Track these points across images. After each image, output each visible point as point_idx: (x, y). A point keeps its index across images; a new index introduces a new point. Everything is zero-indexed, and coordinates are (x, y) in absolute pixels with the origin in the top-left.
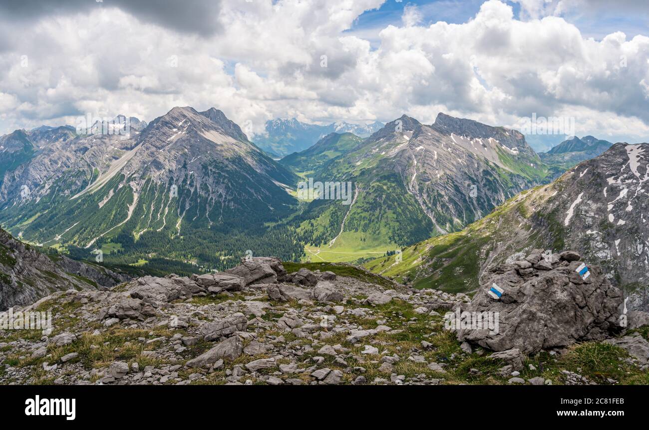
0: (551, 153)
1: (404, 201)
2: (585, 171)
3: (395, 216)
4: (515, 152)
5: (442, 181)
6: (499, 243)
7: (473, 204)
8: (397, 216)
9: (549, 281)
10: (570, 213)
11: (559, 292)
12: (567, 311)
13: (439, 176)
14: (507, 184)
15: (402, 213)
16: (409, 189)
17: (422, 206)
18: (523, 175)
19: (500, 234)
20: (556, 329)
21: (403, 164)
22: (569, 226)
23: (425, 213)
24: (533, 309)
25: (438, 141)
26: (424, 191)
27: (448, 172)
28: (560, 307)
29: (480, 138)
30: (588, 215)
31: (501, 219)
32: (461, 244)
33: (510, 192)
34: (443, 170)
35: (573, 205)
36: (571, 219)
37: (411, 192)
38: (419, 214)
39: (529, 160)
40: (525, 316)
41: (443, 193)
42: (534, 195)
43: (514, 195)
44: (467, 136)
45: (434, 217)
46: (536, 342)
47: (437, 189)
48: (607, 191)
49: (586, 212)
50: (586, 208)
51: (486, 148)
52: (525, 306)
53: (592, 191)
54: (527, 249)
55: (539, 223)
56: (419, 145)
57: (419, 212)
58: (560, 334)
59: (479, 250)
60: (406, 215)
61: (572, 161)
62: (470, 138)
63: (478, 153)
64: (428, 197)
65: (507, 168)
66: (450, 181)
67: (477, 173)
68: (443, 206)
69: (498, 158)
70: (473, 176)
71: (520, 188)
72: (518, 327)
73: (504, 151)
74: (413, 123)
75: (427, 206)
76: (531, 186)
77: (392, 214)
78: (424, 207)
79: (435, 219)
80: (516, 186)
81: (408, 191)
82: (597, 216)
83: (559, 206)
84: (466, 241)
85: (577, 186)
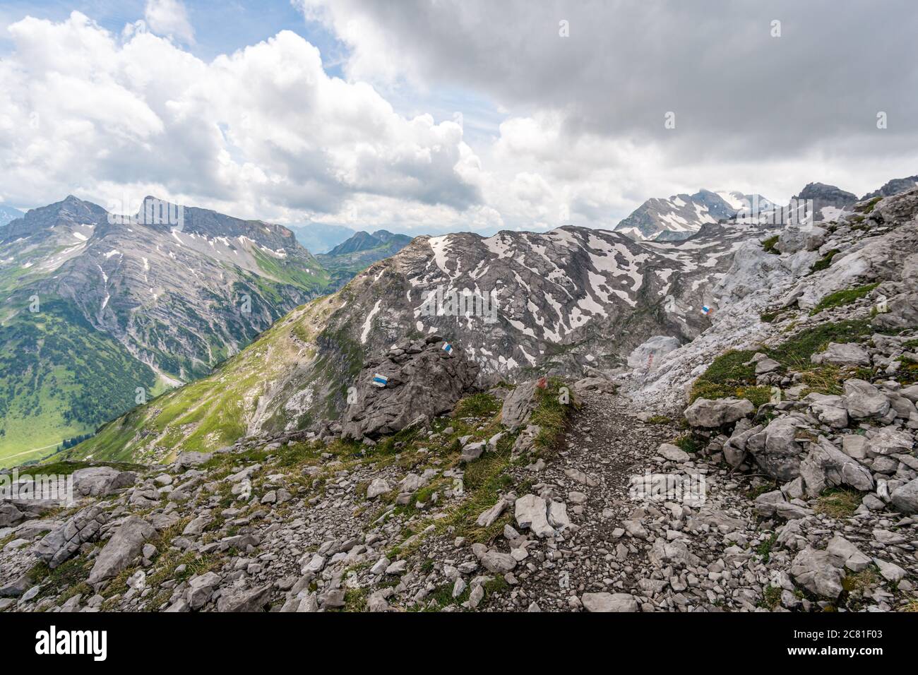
0: (334, 253)
1: (88, 345)
2: (381, 274)
3: (72, 374)
4: (281, 255)
5: (163, 304)
6: (271, 383)
7: (222, 333)
8: (78, 373)
9: (425, 360)
10: (367, 326)
11: (434, 366)
12: (444, 381)
13: (155, 296)
14: (273, 298)
15: (88, 367)
16: (97, 323)
17: (128, 348)
18: (296, 285)
19: (272, 370)
20: (439, 397)
21: (78, 281)
22: (367, 343)
23: (136, 359)
24: (419, 384)
25: (148, 242)
26: (131, 322)
27: (172, 289)
28: (438, 378)
29: (224, 236)
30: (390, 326)
31: (270, 348)
32: (209, 397)
33: (279, 310)
34: (163, 286)
35: (370, 317)
36: (369, 335)
37: (103, 328)
38: (125, 363)
39: (304, 265)
40: (414, 392)
41: (167, 322)
42: (315, 310)
43: (285, 313)
44: (201, 234)
45: (155, 362)
46: (429, 411)
47: (156, 317)
48: (411, 295)
49: (388, 322)
50: (387, 318)
51: (235, 251)
52: (412, 384)
53: (391, 296)
54: (313, 383)
55: (326, 345)
56: (109, 250)
57: (123, 358)
58: (443, 400)
59: (242, 399)
60: (96, 369)
61: (362, 263)
62: (208, 237)
63: (223, 259)
64: (138, 331)
65: (271, 278)
66: (177, 303)
67: (223, 287)
68: (170, 342)
69: (255, 263)
70: (218, 292)
71: (294, 303)
72: (411, 402)
73: (265, 254)
74: (93, 211)
75: (137, 346)
76: (309, 299)
77: (65, 372)
78: (132, 350)
79: (157, 366)
80: (288, 300)
81: (96, 327)
82: (402, 326)
83: (351, 319)
84: (218, 389)
85: (373, 293)
